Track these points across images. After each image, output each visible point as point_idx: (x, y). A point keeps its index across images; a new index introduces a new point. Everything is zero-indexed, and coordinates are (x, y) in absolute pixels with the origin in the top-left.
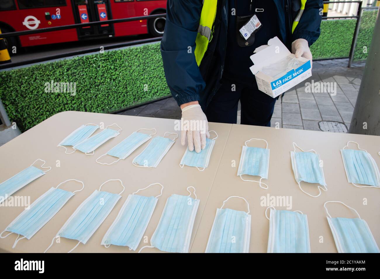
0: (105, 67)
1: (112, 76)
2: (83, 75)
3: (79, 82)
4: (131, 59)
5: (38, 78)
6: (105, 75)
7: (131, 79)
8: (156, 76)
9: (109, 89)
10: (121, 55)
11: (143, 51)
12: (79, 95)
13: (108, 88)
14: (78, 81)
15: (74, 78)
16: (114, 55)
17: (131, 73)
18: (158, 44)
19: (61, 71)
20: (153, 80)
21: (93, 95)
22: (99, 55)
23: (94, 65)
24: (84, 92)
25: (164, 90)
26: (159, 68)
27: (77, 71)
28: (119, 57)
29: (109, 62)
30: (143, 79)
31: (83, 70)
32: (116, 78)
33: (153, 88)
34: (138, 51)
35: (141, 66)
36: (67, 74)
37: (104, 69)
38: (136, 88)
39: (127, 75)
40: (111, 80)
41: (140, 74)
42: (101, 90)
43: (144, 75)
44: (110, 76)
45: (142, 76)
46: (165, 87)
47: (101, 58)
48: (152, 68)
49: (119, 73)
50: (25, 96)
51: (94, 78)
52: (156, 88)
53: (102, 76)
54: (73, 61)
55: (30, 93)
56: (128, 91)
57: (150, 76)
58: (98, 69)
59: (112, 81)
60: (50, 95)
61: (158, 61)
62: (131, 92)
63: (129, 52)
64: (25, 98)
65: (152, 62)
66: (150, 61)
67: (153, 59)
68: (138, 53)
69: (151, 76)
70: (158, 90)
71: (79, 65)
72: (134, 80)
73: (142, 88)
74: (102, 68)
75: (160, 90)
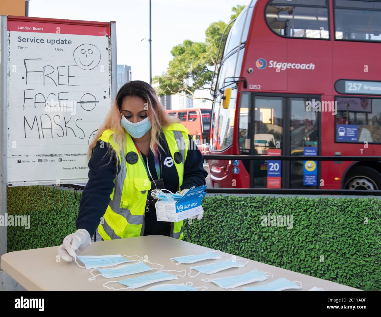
0: (254, 217)
1: (262, 232)
2: (222, 221)
3: (214, 230)
4: (296, 214)
6: (253, 229)
7: (292, 244)
8: (337, 251)
9: (255, 251)
10: (281, 205)
11: (317, 205)
13: (253, 250)
14: (213, 227)
15: (210, 222)
16: (271, 203)
17: (293, 236)
18: (345, 199)
20: (330, 255)
22: (249, 199)
23: (240, 211)
25: (350, 279)
26: (343, 238)
27: (216, 214)
28: (278, 208)
29: (262, 211)
30: (312, 249)
31: (224, 214)
32: (268, 237)
33: (328, 269)
34: (309, 203)
35: (311, 227)
37: (253, 219)
38: (299, 261)
39: (286, 236)
40: (259, 238)
41: (307, 241)
42: (242, 250)
43: (314, 242)
44: (260, 232)
45: (312, 244)
46: (351, 273)
47: (251, 203)
48: (331, 235)
49: (275, 231)
51: (236, 228)
52: (333, 270)
53: (247, 229)
54: (214, 200)
56: (284, 263)
57: (325, 248)
58: (244, 218)
59: (262, 240)
61: (343, 227)
62: (288, 265)
63: (294, 203)
65: (331, 225)
66: (328, 224)
67: (333, 221)
68: (308, 207)
69: (328, 248)
70: (337, 275)
71: (221, 206)
72: (297, 248)
73: (309, 264)
74: (250, 218)
75: (341, 276)
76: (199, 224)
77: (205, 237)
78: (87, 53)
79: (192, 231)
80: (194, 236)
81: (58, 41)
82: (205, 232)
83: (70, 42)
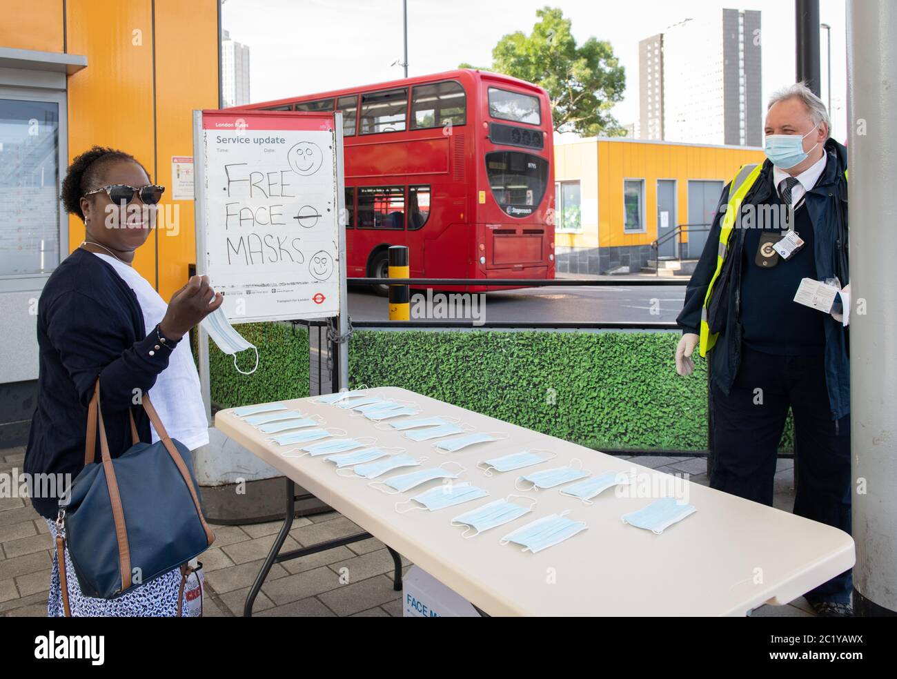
0: (522, 358)
1: (532, 377)
2: (482, 363)
3: (471, 374)
4: (576, 353)
5: (411, 351)
6: (520, 373)
7: (569, 392)
8: (627, 399)
9: (523, 401)
10: (556, 342)
11: (603, 343)
12: (466, 397)
13: (521, 398)
15: (465, 365)
16: (543, 340)
17: (572, 381)
18: (638, 335)
19: (448, 348)
20: (618, 404)
21: (491, 404)
22: (516, 335)
23: (504, 350)
24: (476, 393)
25: (642, 434)
26: (635, 384)
27: (473, 354)
28: (552, 346)
29: (532, 350)
30: (595, 398)
31: (483, 354)
32: (540, 382)
33: (615, 422)
34: (592, 340)
35: (594, 370)
36: (456, 356)
37: (521, 360)
38: (578, 412)
39: (562, 381)
40: (529, 384)
41: (589, 387)
42: (506, 399)
43: (598, 389)
44: (529, 376)
45: (595, 391)
46: (645, 427)
47: (519, 340)
48: (620, 379)
49: (548, 375)
50: (384, 374)
51: (499, 372)
52: (622, 424)
53: (514, 372)
54: (470, 336)
55: (393, 373)
56: (559, 415)
57: (611, 396)
58: (510, 358)
59: (531, 386)
60: (421, 384)
61: (635, 369)
62: (564, 417)
63: (573, 339)
64: (384, 378)
65: (619, 368)
66: (616, 366)
67: (623, 362)
68: (591, 344)
69: (615, 396)
70: (626, 430)
71: (480, 345)
72: (576, 396)
73: (591, 416)
74: (517, 359)
75: (632, 431)
76: (452, 366)
77: (459, 383)
78: (305, 154)
79: (443, 376)
80: (445, 382)
81: (268, 140)
82: (459, 377)
83: (282, 141)
